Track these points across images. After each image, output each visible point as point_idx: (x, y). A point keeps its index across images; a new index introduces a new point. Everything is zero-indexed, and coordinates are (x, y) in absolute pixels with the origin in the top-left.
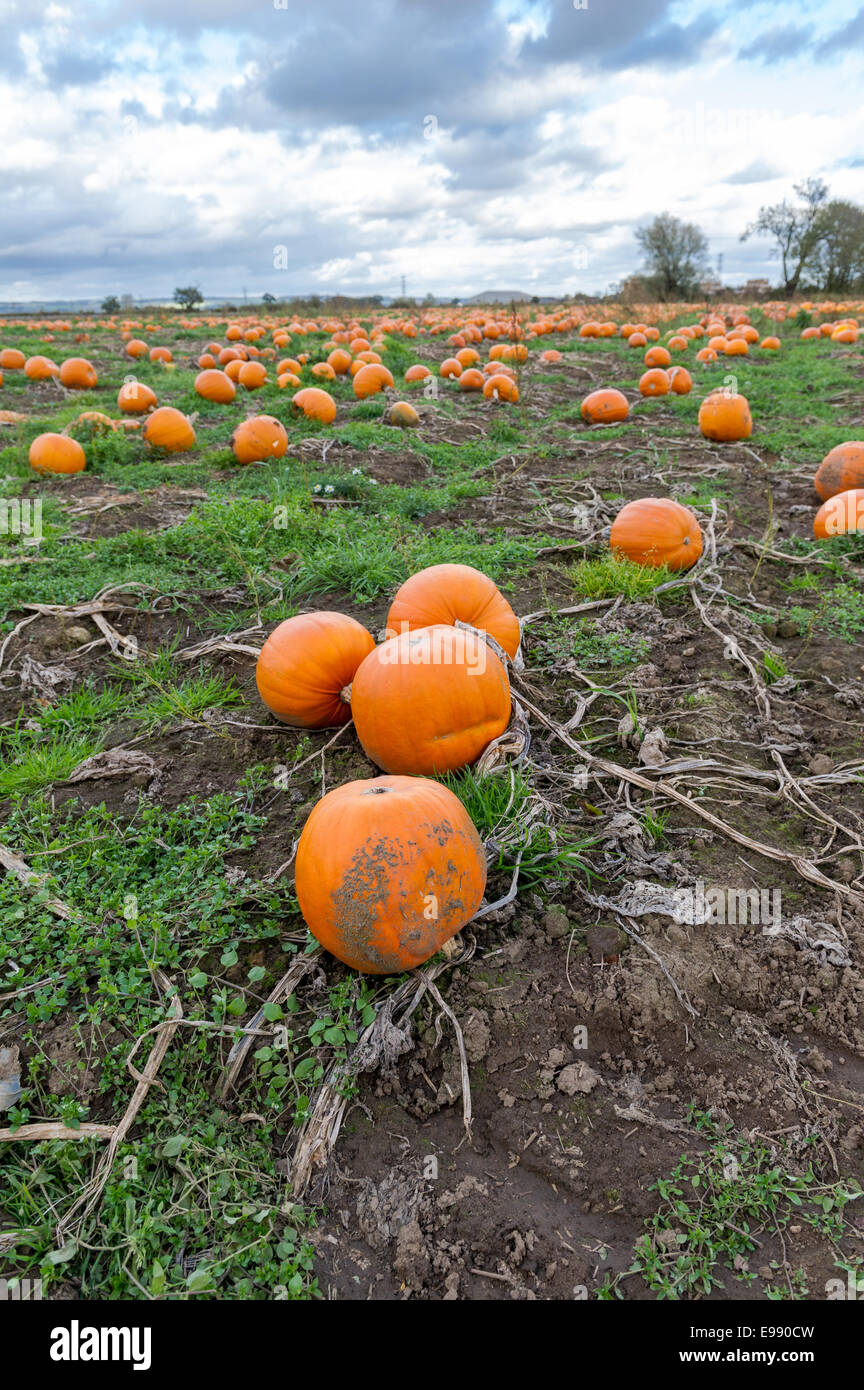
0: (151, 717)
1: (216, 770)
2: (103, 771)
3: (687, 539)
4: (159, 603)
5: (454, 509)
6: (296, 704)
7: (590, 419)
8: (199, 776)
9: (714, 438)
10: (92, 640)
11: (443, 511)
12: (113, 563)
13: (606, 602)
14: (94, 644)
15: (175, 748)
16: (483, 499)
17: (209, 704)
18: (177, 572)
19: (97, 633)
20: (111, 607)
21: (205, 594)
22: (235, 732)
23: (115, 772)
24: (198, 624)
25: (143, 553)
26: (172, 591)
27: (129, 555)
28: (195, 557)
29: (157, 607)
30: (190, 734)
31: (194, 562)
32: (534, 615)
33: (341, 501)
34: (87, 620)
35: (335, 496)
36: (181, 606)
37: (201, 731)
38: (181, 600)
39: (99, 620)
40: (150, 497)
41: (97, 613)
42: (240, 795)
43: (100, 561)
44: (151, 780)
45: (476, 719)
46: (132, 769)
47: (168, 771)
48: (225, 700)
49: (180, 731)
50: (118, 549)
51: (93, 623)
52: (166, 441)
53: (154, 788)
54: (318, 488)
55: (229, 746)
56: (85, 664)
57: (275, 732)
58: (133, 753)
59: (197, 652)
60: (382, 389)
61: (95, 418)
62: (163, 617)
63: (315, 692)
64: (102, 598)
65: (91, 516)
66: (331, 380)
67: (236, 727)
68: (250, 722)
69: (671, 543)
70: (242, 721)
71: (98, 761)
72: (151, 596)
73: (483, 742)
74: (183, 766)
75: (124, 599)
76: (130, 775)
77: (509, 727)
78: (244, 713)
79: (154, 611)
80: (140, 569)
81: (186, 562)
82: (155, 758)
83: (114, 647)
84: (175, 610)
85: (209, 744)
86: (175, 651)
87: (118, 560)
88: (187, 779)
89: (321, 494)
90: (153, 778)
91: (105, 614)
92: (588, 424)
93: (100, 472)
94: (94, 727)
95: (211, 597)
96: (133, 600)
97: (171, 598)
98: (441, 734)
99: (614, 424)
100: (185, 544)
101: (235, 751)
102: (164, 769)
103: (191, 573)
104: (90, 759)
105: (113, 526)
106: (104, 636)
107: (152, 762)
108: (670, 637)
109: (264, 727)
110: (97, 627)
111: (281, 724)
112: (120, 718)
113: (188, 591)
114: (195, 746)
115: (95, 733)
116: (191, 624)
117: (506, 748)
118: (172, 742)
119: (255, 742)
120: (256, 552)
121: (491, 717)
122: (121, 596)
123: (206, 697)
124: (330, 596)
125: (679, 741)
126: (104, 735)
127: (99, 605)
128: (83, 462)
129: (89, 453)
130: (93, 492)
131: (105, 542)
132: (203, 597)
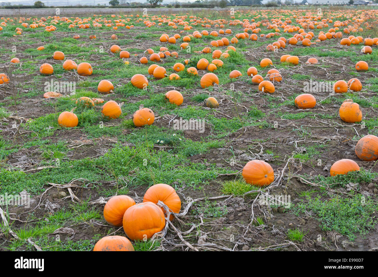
0: (76, 220)
1: (89, 235)
2: (61, 232)
3: (266, 175)
4: (89, 185)
5: (205, 153)
6: (112, 220)
7: (298, 107)
8: (84, 236)
9: (343, 121)
10: (66, 196)
11: (201, 154)
12: (78, 169)
13: (228, 196)
14: (67, 197)
15: (80, 228)
16: (220, 149)
17: (93, 218)
18: (98, 174)
19: (68, 194)
20: (74, 186)
21: (104, 182)
22: (96, 226)
23: (64, 232)
24: (99, 193)
25: (87, 166)
26: (93, 181)
27: (83, 167)
28: (104, 169)
29: (88, 187)
30: (85, 225)
31: (104, 171)
32: (200, 199)
33: (166, 146)
34: (66, 190)
35: (164, 145)
36: (96, 186)
37: (88, 225)
38: (96, 184)
39: (70, 190)
40: (97, 141)
41: (69, 187)
42: (92, 240)
43: (74, 168)
44: (72, 235)
45: (150, 227)
46: (68, 232)
47: (77, 234)
48: (96, 217)
49: (83, 225)
50: (80, 165)
51: (68, 190)
52: (109, 114)
53: (72, 237)
54: (158, 141)
55: (93, 229)
56: (63, 203)
57: (107, 227)
58: (69, 228)
59: (95, 203)
60: (213, 84)
61: (86, 100)
62: (89, 190)
63: (116, 217)
64: (72, 183)
65: (75, 149)
66: (196, 75)
67: (97, 225)
68: (101, 224)
69: (260, 177)
70: (99, 223)
71: (60, 229)
72: (87, 183)
73: (154, 233)
74: (81, 233)
75: (79, 183)
76: (68, 233)
77: (162, 230)
78: (100, 221)
79: (87, 188)
80: (86, 173)
81: (101, 170)
82: (75, 230)
83: (72, 199)
84: (93, 187)
85: (89, 228)
86: (89, 202)
87: (79, 169)
88: (81, 236)
89: (159, 143)
90: (73, 235)
91: (71, 188)
92: (297, 108)
93: (82, 127)
94: (62, 221)
95: (106, 184)
96: (81, 183)
97: (93, 184)
98: (141, 230)
99: (307, 110)
100: (102, 164)
101: (95, 230)
102: (76, 233)
103: (102, 174)
104: (59, 229)
105: (81, 154)
106: (70, 195)
107: (73, 231)
108: (238, 209)
109: (104, 225)
110: (69, 192)
111: (109, 225)
112: (69, 220)
113: (99, 181)
114: (85, 228)
115: (62, 223)
116: (97, 193)
117: (160, 235)
118: (80, 227)
119: (101, 229)
120: (126, 168)
121: (156, 227)
122: (78, 182)
123: (92, 216)
124: (141, 187)
125: (212, 239)
126: (64, 224)
127: (70, 185)
128: (77, 122)
129: (80, 119)
130: (78, 137)
131: (77, 162)
132: (103, 184)
